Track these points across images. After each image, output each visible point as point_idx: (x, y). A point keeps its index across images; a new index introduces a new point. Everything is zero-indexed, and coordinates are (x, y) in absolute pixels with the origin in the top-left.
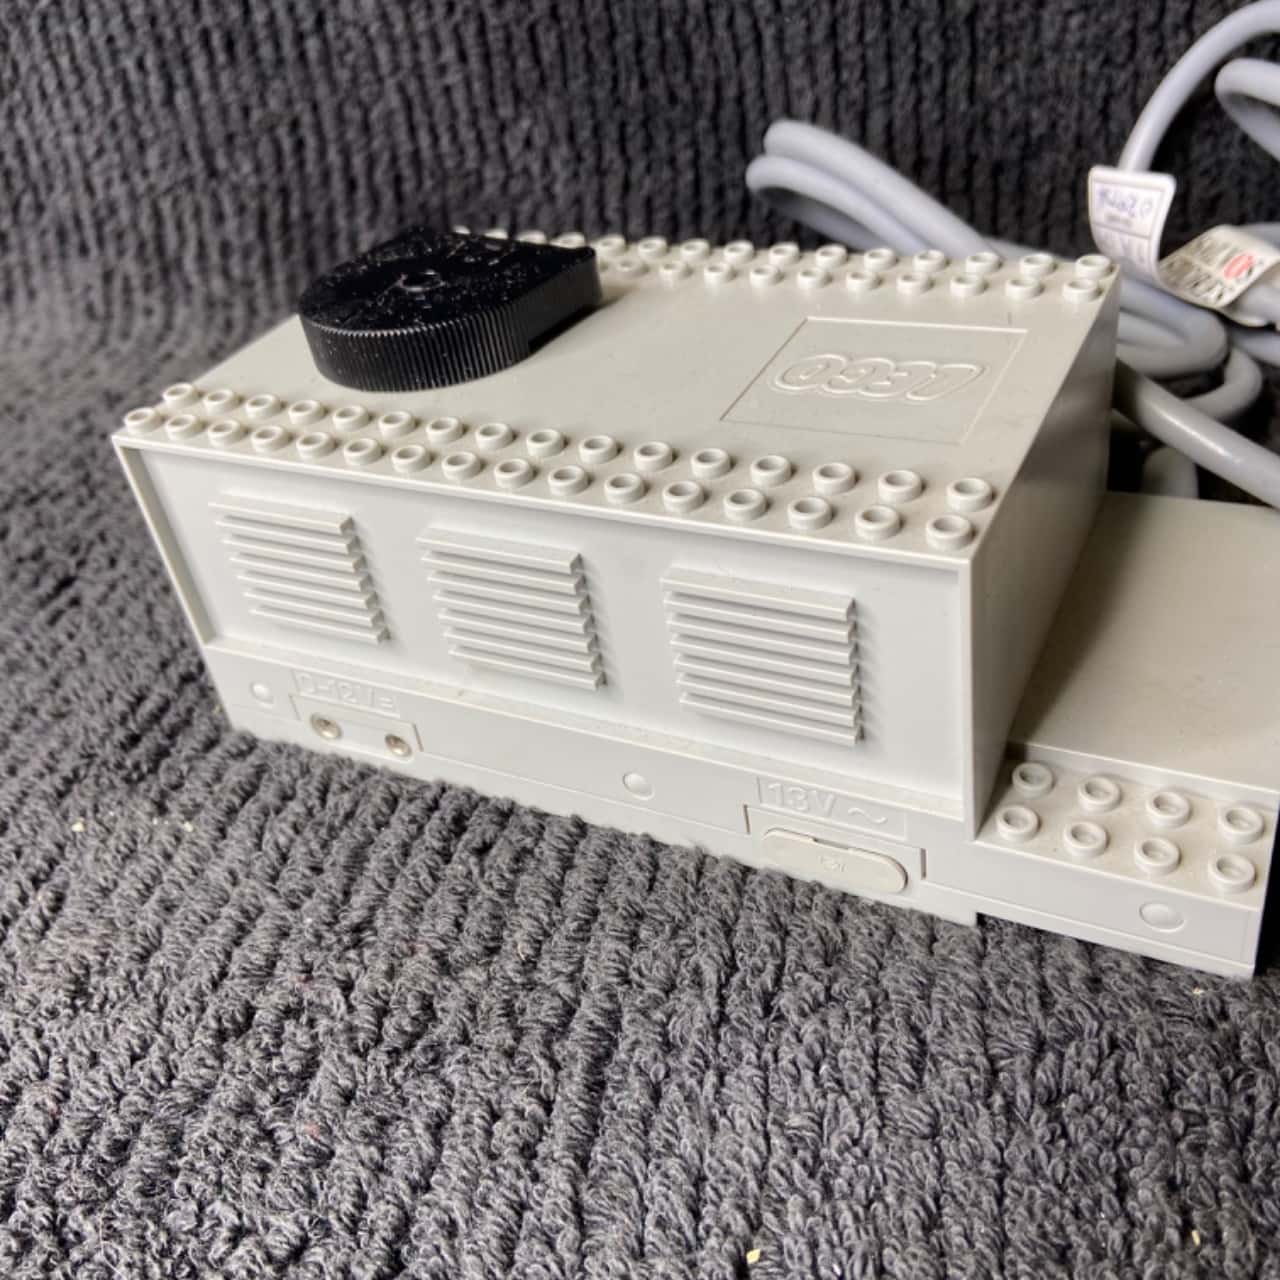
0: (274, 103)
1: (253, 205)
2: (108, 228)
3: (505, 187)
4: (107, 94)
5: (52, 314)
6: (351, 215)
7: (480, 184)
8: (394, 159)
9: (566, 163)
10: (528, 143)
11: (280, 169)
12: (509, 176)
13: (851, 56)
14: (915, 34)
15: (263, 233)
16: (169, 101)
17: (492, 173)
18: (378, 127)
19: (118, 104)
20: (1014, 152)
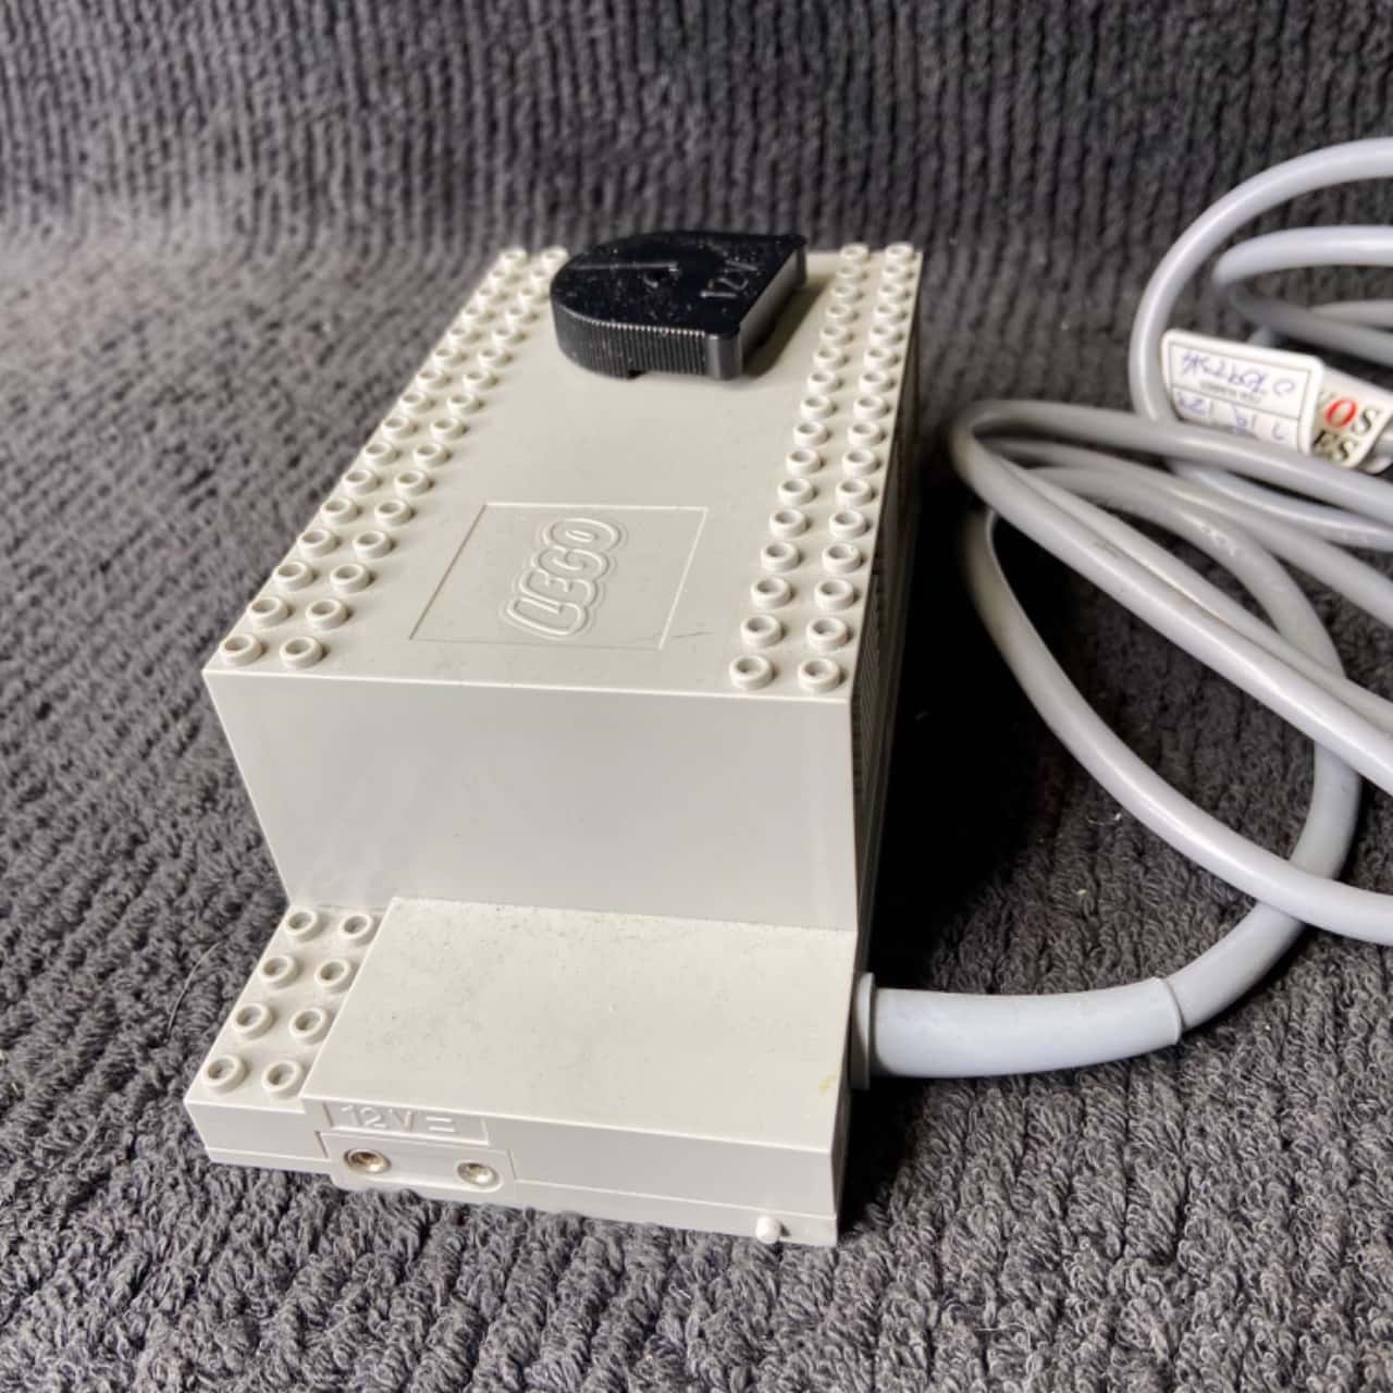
0: (428, 42)
1: (399, 137)
2: (264, 146)
3: (638, 140)
4: (274, 19)
5: (204, 224)
6: (490, 156)
7: (615, 135)
8: (535, 105)
9: (699, 122)
10: (665, 99)
11: (427, 105)
12: (644, 130)
13: (979, 41)
14: (1041, 26)
15: (406, 165)
16: (330, 31)
17: (627, 126)
18: (522, 73)
19: (283, 28)
20: (1125, 149)
